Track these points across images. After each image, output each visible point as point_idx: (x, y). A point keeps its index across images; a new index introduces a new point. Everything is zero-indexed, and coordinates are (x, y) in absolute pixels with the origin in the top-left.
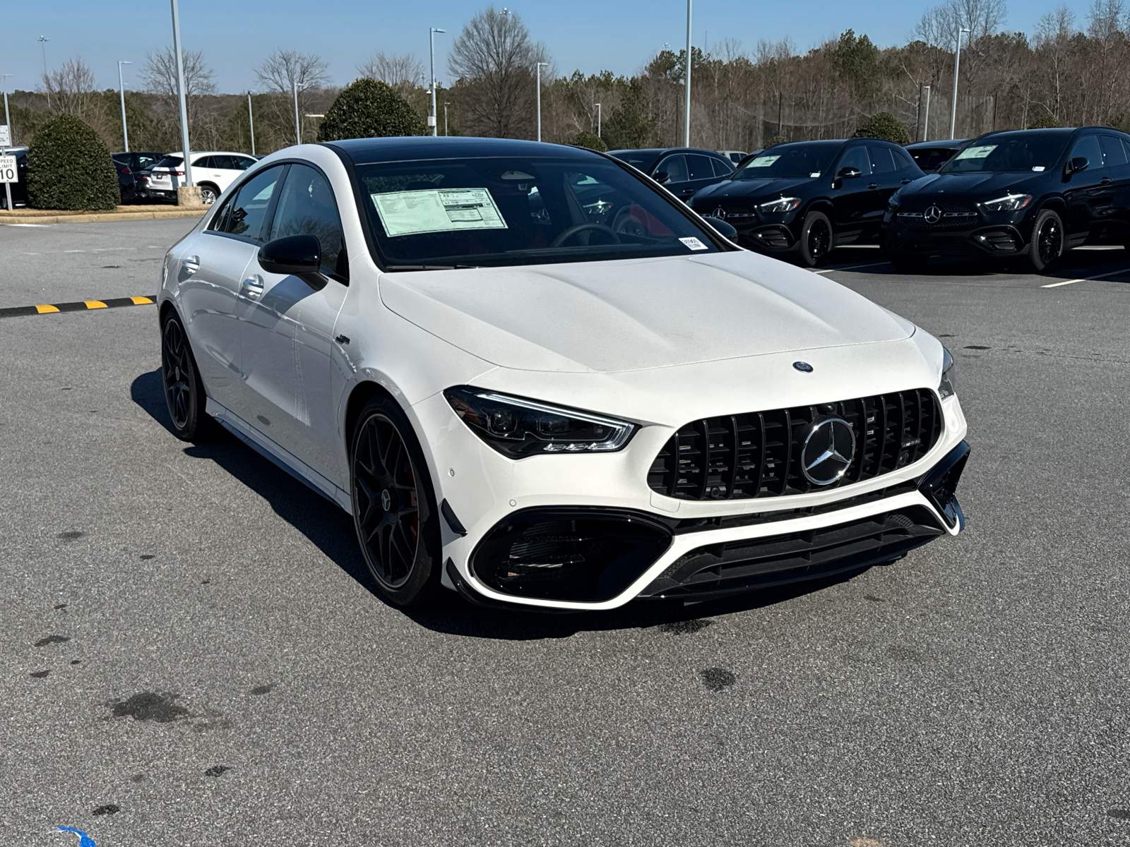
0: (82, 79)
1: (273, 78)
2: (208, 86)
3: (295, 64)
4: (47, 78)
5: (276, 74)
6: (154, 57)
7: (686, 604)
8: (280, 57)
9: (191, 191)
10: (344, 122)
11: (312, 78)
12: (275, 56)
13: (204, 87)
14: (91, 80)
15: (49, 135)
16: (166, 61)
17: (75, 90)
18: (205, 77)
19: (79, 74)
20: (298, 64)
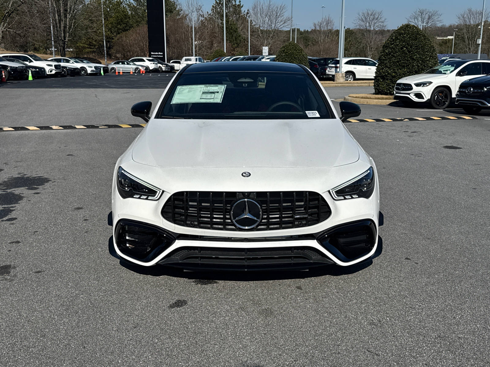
0: (329, 25)
1: (414, 22)
2: (383, 26)
3: (426, 15)
4: (315, 24)
5: (416, 20)
6: (361, 14)
7: (185, 271)
8: (419, 12)
9: (340, 75)
10: (392, 45)
11: (433, 21)
12: (416, 12)
13: (381, 27)
14: (333, 25)
15: (284, 51)
16: (366, 15)
17: (326, 29)
18: (382, 22)
19: (328, 22)
20: (427, 15)
